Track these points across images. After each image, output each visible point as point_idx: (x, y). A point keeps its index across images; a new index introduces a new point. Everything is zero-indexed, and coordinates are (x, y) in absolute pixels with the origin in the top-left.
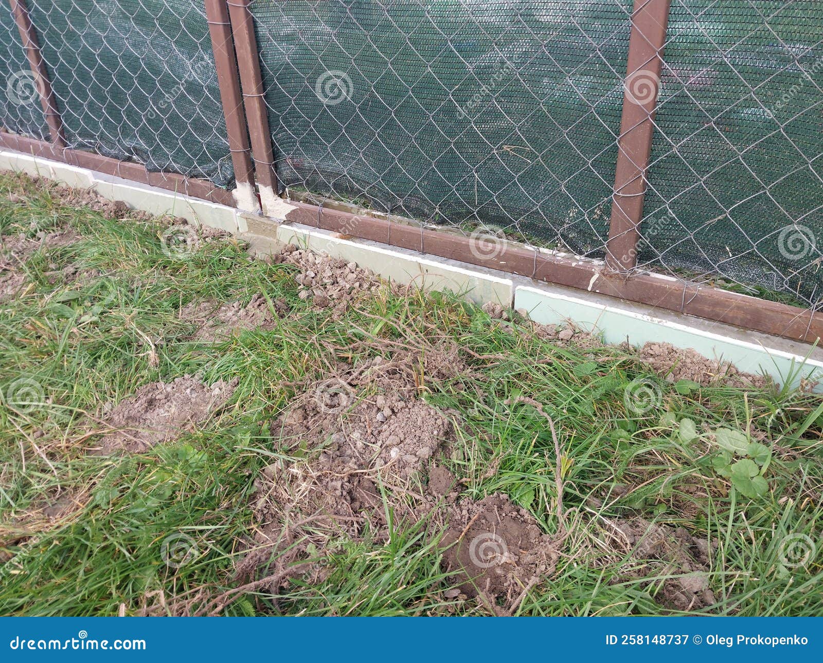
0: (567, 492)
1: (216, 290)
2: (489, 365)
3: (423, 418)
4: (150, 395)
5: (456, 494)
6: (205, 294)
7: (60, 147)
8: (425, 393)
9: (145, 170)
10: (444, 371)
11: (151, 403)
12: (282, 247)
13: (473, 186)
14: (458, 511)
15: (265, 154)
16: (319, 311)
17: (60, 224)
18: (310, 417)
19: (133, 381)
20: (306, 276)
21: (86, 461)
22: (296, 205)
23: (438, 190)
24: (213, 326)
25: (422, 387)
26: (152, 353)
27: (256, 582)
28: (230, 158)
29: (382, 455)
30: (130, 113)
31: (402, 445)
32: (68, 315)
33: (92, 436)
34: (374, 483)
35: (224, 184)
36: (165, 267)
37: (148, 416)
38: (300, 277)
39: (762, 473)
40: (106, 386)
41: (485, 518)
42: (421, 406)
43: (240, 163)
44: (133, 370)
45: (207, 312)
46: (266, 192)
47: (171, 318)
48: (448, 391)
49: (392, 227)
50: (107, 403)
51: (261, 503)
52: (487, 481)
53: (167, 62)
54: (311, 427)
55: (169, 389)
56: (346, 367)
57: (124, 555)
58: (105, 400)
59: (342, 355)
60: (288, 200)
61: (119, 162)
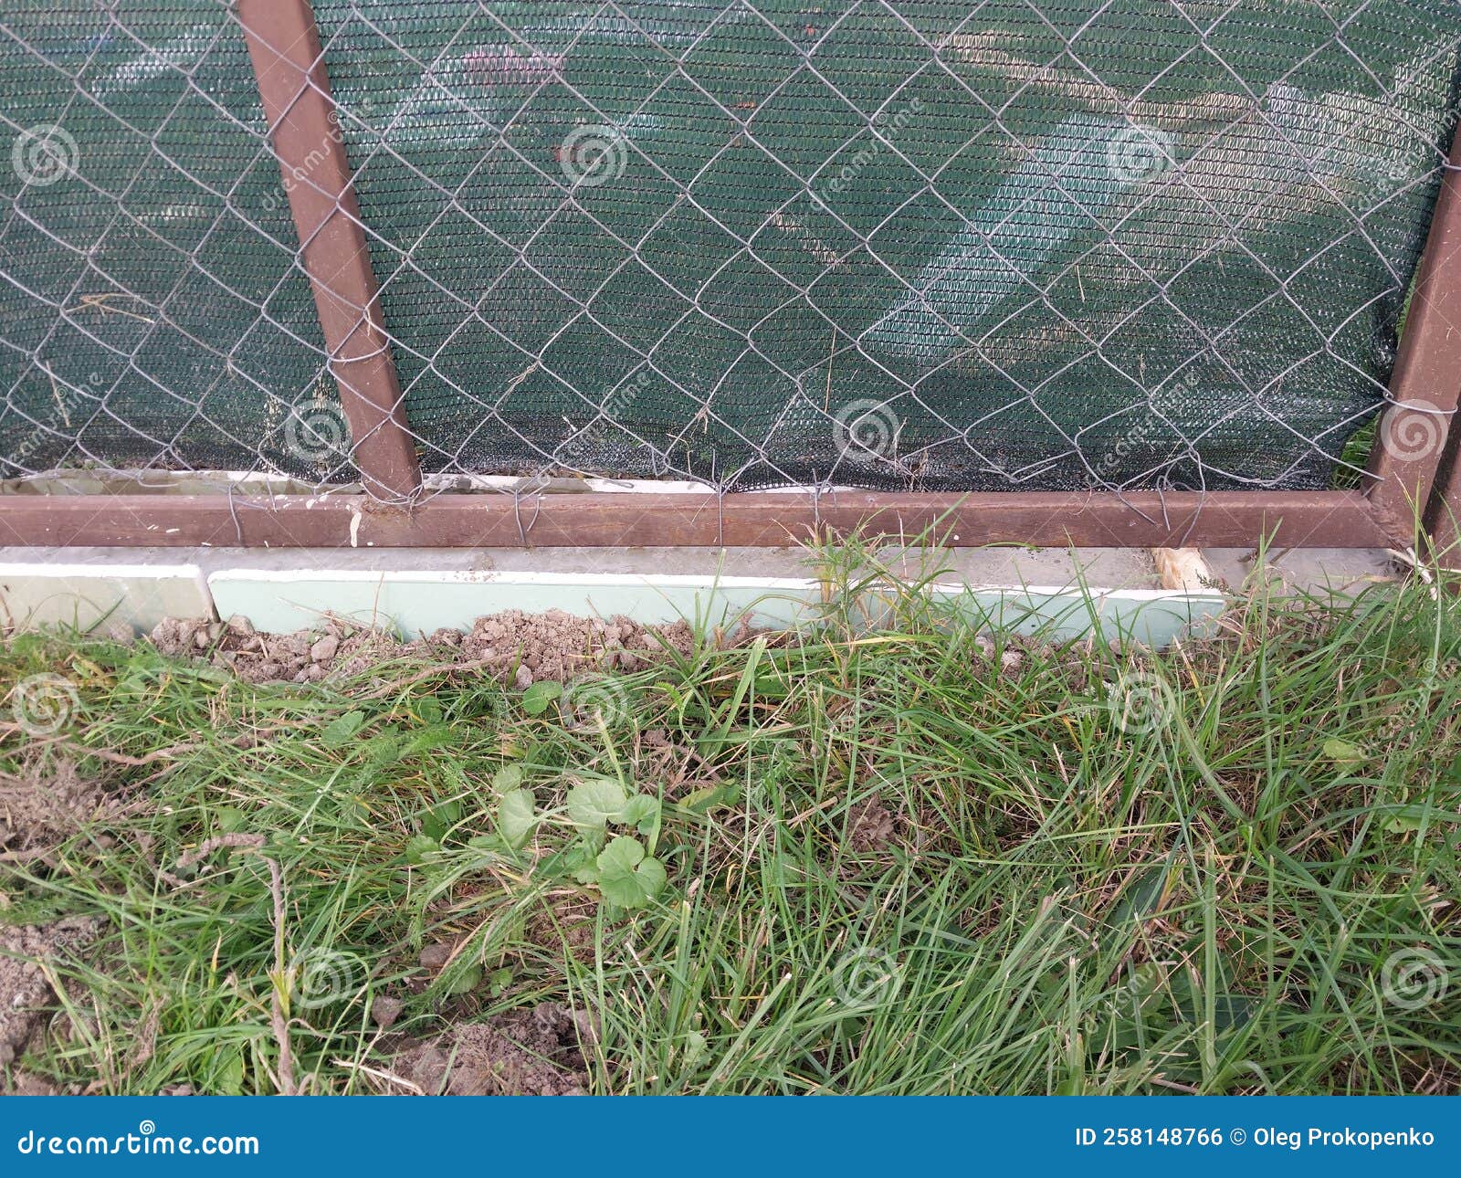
0: (293, 1036)
2: (166, 771)
39: (651, 851)
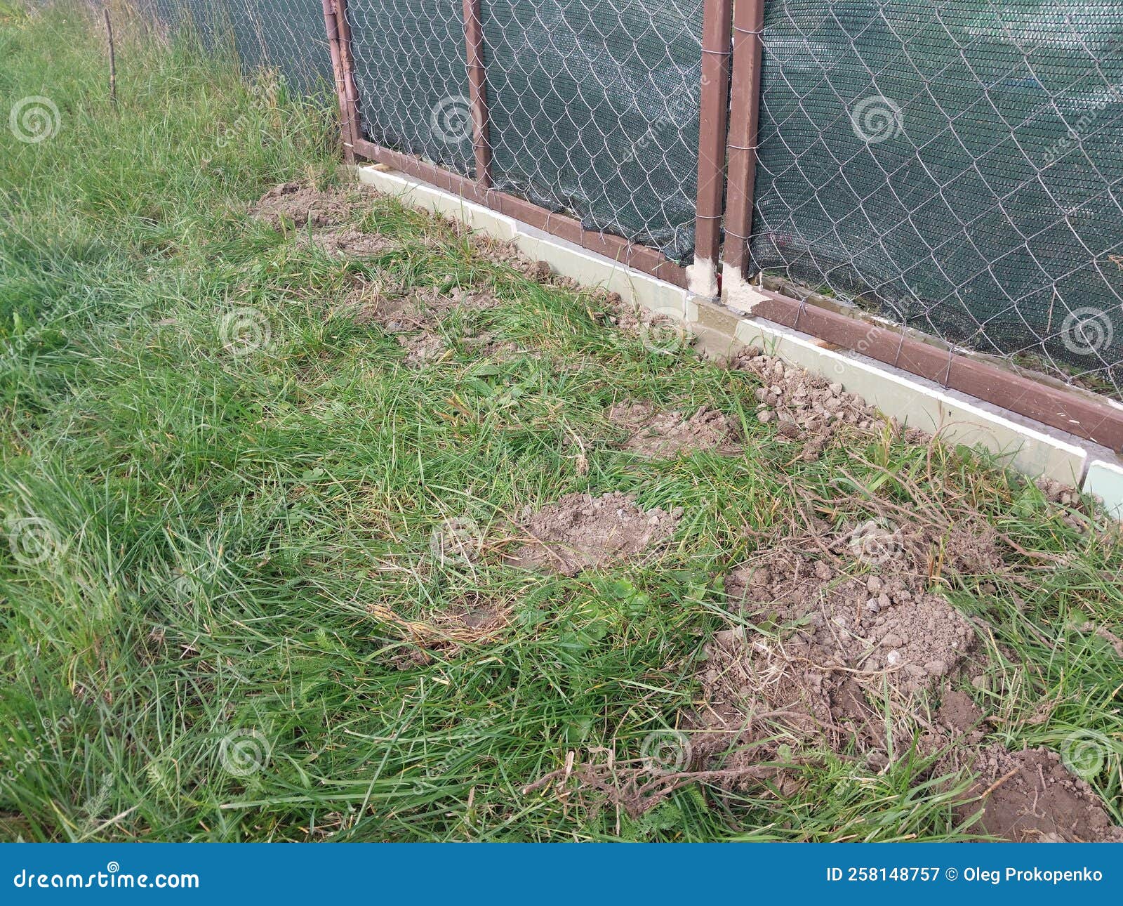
1: (653, 392)
2: (1036, 567)
3: (936, 620)
4: (575, 507)
5: (981, 735)
6: (640, 394)
7: (484, 187)
8: (939, 587)
9: (581, 227)
10: (968, 563)
11: (577, 517)
12: (739, 348)
13: (1046, 305)
14: (983, 757)
15: (741, 225)
16: (784, 441)
17: (476, 280)
18: (775, 582)
19: (557, 486)
20: (769, 392)
21: (504, 569)
22: (770, 296)
23: (986, 301)
24: (647, 437)
25: (937, 577)
26: (581, 458)
27: (711, 772)
28: (693, 225)
29: (874, 656)
30: (576, 154)
31: (904, 649)
32: (485, 393)
33: (511, 542)
34: (861, 689)
35: (679, 258)
36: (593, 353)
37: (573, 532)
38: (762, 392)
40: (528, 487)
41: (1022, 777)
42: (933, 604)
43: (705, 234)
44: (558, 473)
45: (641, 418)
46: (732, 274)
47: (600, 418)
48: (974, 592)
49: (905, 344)
50: (527, 507)
51: (712, 675)
52: (1029, 728)
53: (637, 95)
54: (776, 595)
55: (597, 505)
56: (826, 526)
57: (559, 694)
58: (525, 502)
59: (820, 509)
60: (760, 288)
61: (549, 214)
